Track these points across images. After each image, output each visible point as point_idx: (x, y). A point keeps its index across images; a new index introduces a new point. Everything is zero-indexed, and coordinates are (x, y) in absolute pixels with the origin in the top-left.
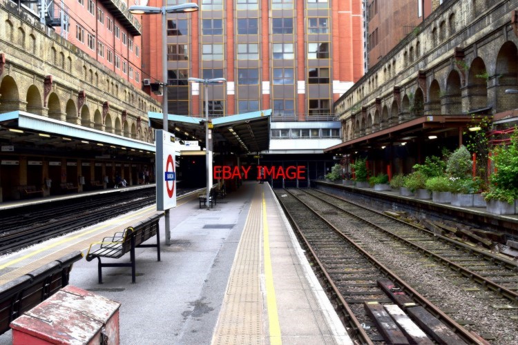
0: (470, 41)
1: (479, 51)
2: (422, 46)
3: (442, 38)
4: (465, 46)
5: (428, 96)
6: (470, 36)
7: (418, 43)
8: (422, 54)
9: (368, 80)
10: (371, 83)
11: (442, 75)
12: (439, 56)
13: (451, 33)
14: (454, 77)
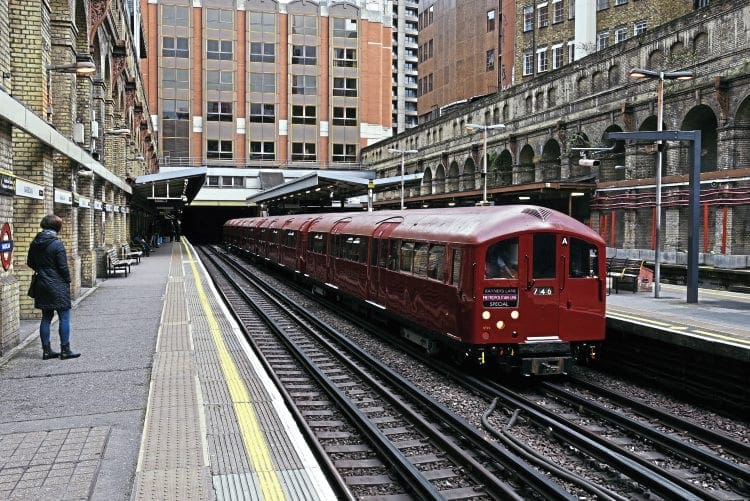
0: (572, 117)
1: (583, 128)
2: (511, 110)
3: (537, 107)
4: (567, 121)
5: (518, 159)
6: (573, 112)
7: (506, 106)
8: (511, 118)
9: (427, 131)
10: (432, 135)
11: (539, 143)
12: (533, 123)
13: (549, 105)
14: (552, 147)
